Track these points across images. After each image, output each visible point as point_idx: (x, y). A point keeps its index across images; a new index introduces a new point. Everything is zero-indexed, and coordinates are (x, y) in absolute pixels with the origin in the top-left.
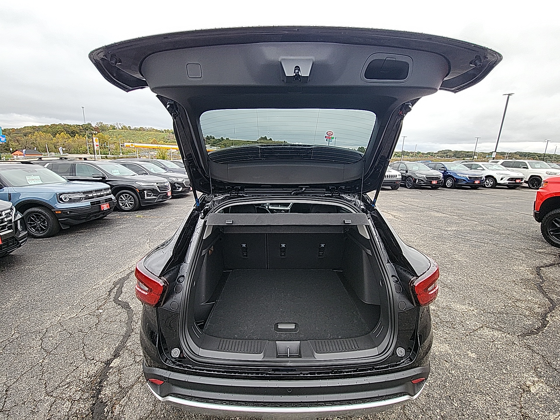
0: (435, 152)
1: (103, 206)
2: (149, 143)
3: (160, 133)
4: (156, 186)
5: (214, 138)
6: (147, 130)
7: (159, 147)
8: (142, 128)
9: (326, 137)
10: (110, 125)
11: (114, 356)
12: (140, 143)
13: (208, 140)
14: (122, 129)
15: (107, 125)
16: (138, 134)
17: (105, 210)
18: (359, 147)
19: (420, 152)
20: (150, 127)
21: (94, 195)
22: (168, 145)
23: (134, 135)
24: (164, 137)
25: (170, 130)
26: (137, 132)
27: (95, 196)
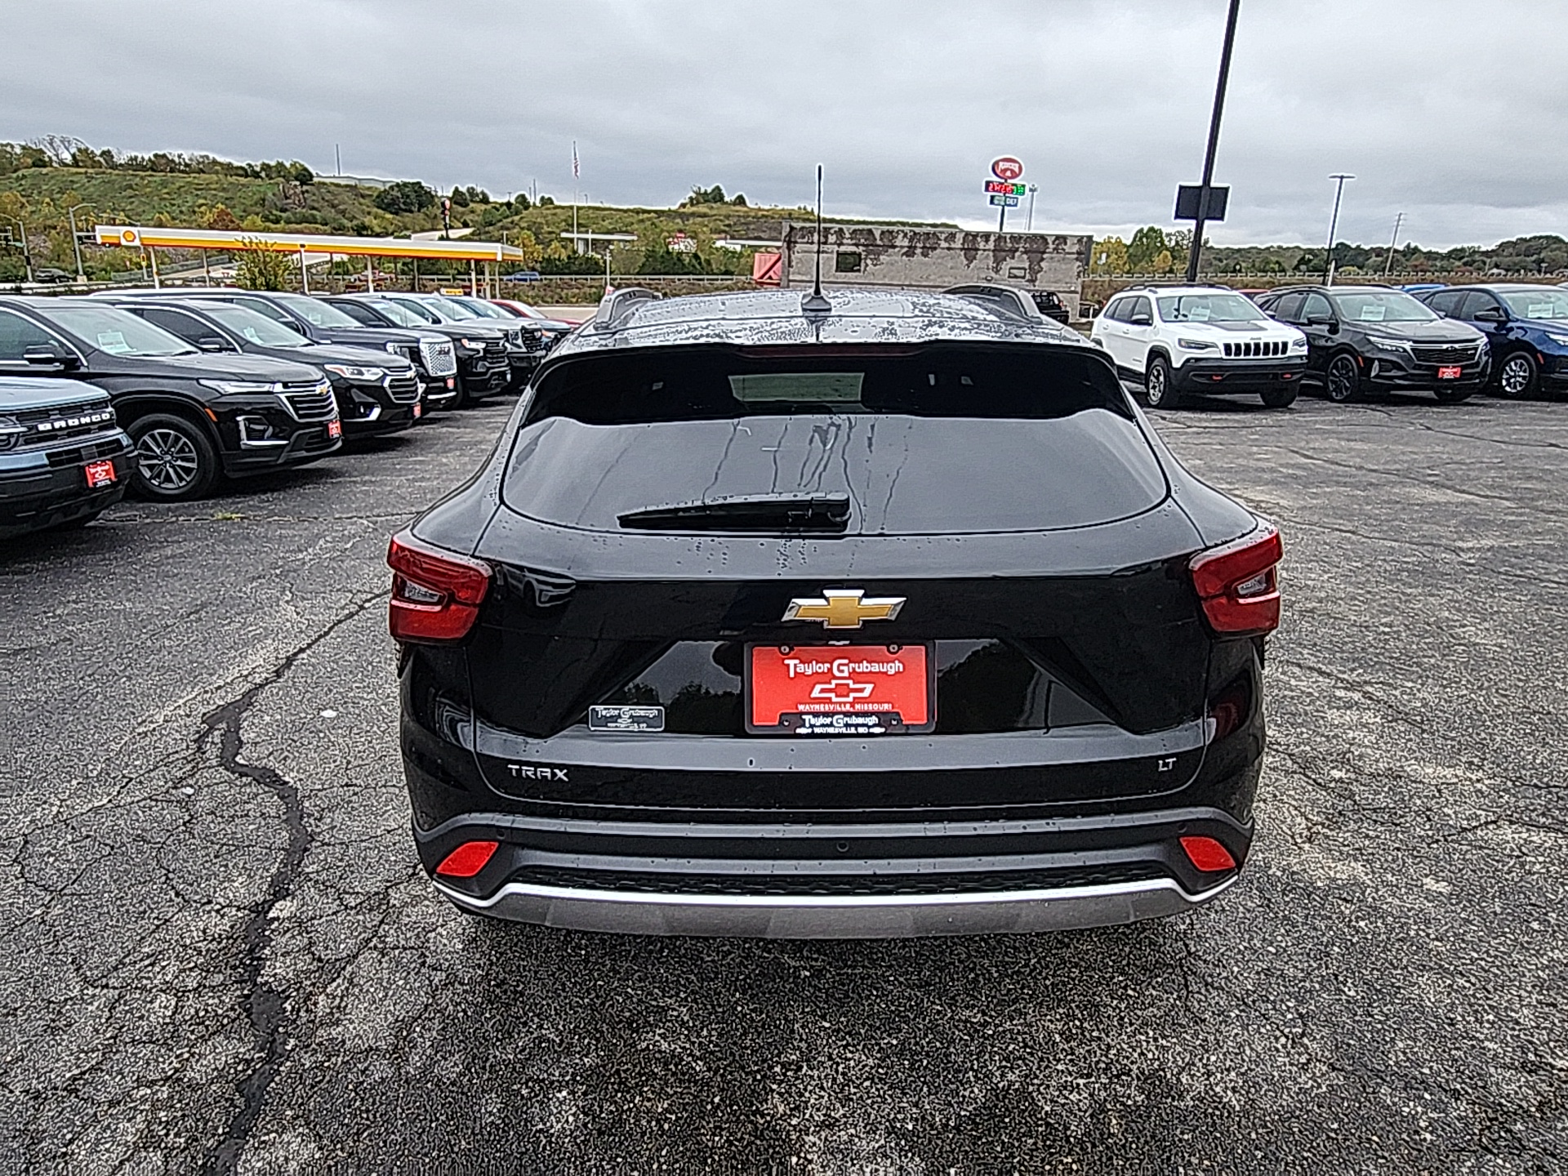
0: (1483, 249)
1: (93, 471)
2: (200, 227)
3: (243, 180)
4: (282, 397)
5: (485, 200)
6: (187, 165)
7: (247, 241)
8: (164, 156)
9: (988, 184)
10: (23, 148)
11: (274, 895)
12: (161, 225)
13: (461, 209)
14: (76, 163)
15: (9, 149)
16: (147, 186)
17: (99, 484)
18: (1138, 228)
19: (1416, 250)
20: (198, 153)
21: (57, 425)
22: (283, 231)
23: (129, 192)
24: (264, 200)
25: (288, 165)
26: (142, 178)
27: (61, 429)
